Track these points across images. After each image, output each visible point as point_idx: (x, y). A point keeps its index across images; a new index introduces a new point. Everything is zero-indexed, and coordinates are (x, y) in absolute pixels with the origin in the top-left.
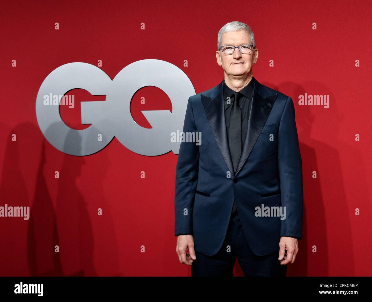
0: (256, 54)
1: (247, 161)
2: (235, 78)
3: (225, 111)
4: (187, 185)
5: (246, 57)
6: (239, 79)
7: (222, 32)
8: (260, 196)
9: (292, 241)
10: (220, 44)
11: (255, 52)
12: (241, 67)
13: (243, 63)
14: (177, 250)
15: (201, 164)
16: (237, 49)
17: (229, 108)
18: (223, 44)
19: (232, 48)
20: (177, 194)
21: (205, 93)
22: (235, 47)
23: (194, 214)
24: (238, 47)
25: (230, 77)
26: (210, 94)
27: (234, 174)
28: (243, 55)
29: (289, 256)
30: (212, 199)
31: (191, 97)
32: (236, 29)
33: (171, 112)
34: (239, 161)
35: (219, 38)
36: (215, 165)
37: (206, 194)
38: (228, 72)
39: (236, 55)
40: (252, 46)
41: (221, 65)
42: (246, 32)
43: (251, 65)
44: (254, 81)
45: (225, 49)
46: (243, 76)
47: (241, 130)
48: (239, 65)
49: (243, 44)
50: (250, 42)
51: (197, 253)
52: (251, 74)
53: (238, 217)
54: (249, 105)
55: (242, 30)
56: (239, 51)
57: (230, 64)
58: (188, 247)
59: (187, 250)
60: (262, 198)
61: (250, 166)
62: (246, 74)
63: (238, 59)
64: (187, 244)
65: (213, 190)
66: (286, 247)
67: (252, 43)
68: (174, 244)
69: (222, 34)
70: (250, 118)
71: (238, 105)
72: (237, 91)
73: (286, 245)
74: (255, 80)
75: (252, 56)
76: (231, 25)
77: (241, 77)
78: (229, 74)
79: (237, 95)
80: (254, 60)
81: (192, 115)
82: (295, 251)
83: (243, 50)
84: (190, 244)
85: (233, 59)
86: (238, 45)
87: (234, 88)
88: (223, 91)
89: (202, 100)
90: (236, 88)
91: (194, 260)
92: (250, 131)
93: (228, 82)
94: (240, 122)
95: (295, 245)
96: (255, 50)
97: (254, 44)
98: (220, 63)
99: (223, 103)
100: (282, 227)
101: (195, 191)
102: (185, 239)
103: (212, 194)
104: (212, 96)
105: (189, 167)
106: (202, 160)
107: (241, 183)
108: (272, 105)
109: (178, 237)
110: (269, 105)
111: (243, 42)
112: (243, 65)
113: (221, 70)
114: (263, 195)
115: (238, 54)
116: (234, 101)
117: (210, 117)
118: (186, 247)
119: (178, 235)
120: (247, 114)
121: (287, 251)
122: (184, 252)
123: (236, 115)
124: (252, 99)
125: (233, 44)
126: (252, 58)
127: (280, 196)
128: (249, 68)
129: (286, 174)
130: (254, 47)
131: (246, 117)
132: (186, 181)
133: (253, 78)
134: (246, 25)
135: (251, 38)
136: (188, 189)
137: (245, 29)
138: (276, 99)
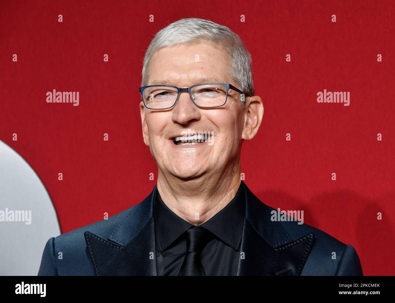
0: (256, 113)
11: (252, 106)
16: (185, 95)
21: (97, 228)
22: (181, 91)
24: (187, 91)
26: (113, 229)
49: (204, 80)
54: (229, 266)
56: (192, 100)
71: (198, 265)
79: (196, 236)
83: (206, 100)
86: (188, 83)
88: (153, 223)
89: (87, 249)
96: (252, 99)
104: (121, 238)
108: (300, 270)
110: (291, 267)
111: (205, 76)
116: (187, 253)
124: (239, 248)
125: (172, 82)
138: (311, 249)
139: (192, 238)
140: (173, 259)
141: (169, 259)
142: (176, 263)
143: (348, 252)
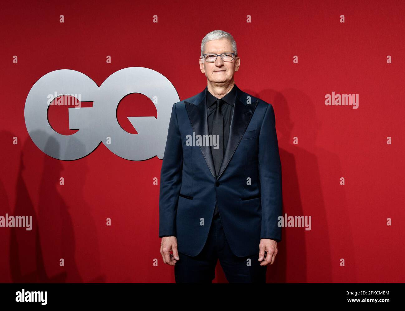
0: (238, 63)
1: (228, 166)
2: (217, 86)
3: (208, 117)
4: (171, 189)
5: (228, 65)
6: (221, 86)
7: (205, 41)
8: (241, 199)
9: (272, 243)
10: (203, 52)
11: (237, 60)
12: (223, 74)
13: (225, 71)
14: (161, 251)
15: (184, 168)
17: (212, 114)
18: (206, 53)
19: (214, 56)
20: (162, 197)
21: (188, 100)
22: (218, 56)
23: (177, 216)
24: (220, 55)
25: (213, 84)
26: (193, 101)
27: (216, 178)
28: (225, 63)
29: (269, 257)
30: (195, 202)
31: (175, 103)
32: (218, 38)
33: (156, 119)
34: (221, 166)
35: (202, 47)
36: (198, 169)
37: (189, 197)
38: (211, 79)
39: (218, 63)
40: (234, 54)
41: (204, 73)
42: (228, 41)
43: (232, 73)
44: (235, 88)
45: (208, 57)
46: (225, 84)
47: (223, 135)
48: (221, 73)
49: (225, 52)
50: (232, 51)
51: (180, 254)
52: (233, 82)
53: (219, 219)
54: (230, 111)
55: (224, 38)
56: (222, 59)
57: (213, 71)
58: (171, 248)
59: (171, 250)
60: (243, 201)
61: (231, 171)
62: (228, 81)
63: (220, 67)
64: (170, 245)
65: (196, 193)
66: (265, 249)
67: (234, 52)
68: (158, 245)
69: (205, 43)
70: (231, 124)
71: (220, 111)
72: (220, 97)
73: (265, 247)
74: (237, 88)
75: (233, 64)
76: (213, 33)
77: (223, 84)
78: (211, 82)
79: (219, 102)
80: (236, 68)
81: (176, 121)
82: (274, 252)
83: (225, 58)
84: (173, 246)
85: (215, 66)
86: (221, 53)
87: (217, 95)
88: (206, 98)
89: (185, 106)
90: (218, 94)
91: (177, 261)
92: (232, 137)
93: (210, 90)
94: (222, 128)
95: (274, 247)
96: (237, 58)
97: (236, 52)
98: (203, 71)
99: (206, 109)
100: (262, 230)
101: (179, 194)
102: (168, 240)
103: (194, 197)
104: (196, 103)
105: (173, 171)
106: (186, 165)
107: (223, 187)
108: (253, 112)
109: (162, 238)
110: (251, 111)
111: (225, 51)
112: (224, 73)
113: (204, 78)
114: (244, 199)
115: (220, 62)
116: (216, 108)
117: (193, 123)
118: (170, 248)
119: (162, 237)
120: (228, 120)
121: (267, 253)
122: (167, 253)
123: (218, 122)
124: (233, 106)
125: (215, 53)
126: (233, 66)
127: (260, 199)
128: (231, 76)
129: (266, 179)
130: (236, 55)
131: (228, 123)
132: (170, 185)
133: (235, 86)
134: (228, 33)
135: (233, 47)
136: (172, 192)
137: (228, 38)
138: (257, 106)
139: (218, 103)
140: (213, 109)
141: (211, 110)
142: (213, 111)
143: (269, 106)
